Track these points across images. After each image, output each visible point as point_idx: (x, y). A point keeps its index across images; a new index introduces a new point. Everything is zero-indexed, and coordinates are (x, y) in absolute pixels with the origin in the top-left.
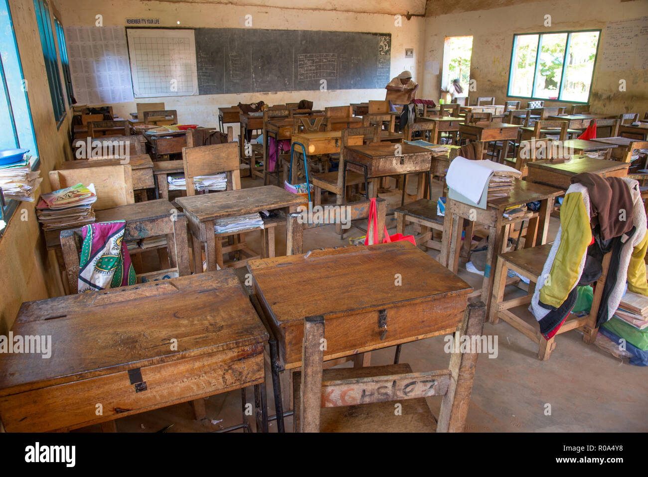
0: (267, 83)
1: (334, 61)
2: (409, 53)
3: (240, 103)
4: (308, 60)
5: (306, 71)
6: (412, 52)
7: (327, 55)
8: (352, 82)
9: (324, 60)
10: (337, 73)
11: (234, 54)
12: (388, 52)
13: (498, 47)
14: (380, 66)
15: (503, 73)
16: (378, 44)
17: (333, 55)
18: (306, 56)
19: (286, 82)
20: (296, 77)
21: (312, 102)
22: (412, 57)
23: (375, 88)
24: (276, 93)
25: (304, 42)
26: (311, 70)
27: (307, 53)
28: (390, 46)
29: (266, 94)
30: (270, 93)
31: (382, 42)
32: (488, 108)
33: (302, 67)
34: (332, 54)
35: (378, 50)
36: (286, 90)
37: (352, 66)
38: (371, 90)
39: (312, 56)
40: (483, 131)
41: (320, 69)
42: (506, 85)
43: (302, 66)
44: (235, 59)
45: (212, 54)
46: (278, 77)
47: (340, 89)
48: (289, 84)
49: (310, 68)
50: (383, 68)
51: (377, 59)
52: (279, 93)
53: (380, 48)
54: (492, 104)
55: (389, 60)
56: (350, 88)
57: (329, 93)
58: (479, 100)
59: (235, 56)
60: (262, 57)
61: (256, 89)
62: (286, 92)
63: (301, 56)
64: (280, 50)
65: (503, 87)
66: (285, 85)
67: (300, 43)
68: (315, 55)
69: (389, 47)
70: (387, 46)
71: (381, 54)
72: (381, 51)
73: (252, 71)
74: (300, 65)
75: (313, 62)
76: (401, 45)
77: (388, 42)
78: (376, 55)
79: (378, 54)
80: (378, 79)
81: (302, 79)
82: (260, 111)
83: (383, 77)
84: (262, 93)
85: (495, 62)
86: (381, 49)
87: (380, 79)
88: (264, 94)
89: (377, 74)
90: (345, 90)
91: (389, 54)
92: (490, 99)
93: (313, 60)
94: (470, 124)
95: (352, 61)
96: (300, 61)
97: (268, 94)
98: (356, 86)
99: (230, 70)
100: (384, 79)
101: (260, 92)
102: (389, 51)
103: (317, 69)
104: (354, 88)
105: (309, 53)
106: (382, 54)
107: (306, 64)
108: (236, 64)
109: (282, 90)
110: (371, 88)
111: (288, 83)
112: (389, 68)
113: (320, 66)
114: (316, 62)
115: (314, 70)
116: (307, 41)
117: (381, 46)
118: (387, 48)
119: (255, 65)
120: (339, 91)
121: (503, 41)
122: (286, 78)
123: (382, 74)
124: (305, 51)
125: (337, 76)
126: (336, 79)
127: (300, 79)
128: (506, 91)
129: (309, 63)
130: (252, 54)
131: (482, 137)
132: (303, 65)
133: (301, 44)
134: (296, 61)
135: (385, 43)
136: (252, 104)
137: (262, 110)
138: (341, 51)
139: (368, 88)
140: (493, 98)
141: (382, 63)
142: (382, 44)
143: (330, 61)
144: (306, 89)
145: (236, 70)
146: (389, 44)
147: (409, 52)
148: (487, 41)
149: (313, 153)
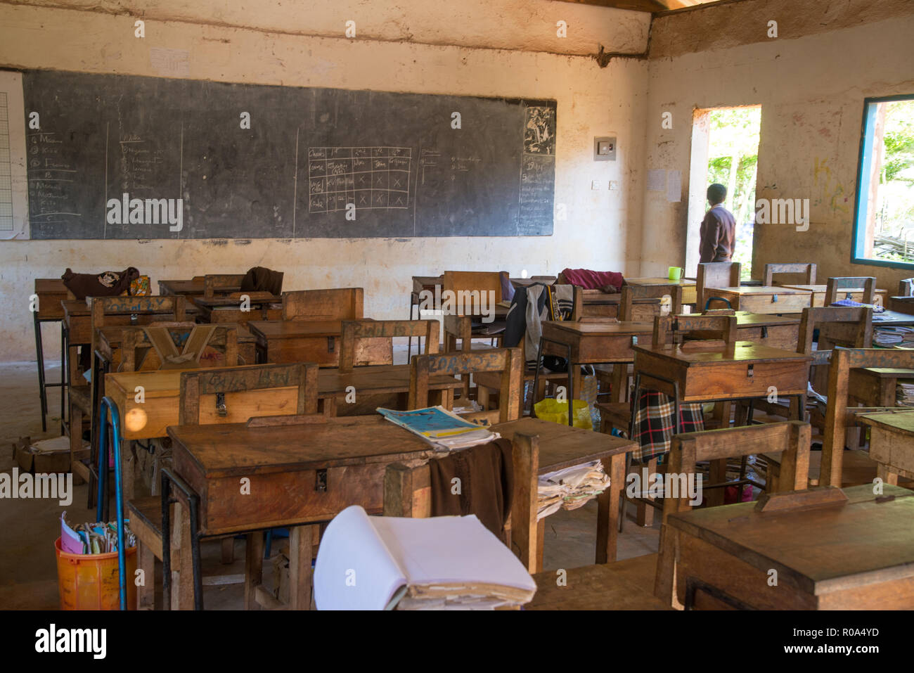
0: (224, 215)
1: (406, 167)
2: (605, 148)
3: (68, 271)
4: (337, 163)
5: (331, 188)
6: (612, 147)
7: (385, 152)
8: (452, 219)
9: (379, 164)
10: (412, 195)
11: (135, 139)
12: (548, 145)
13: (825, 132)
14: (526, 179)
15: (839, 201)
16: (520, 123)
17: (402, 153)
18: (329, 151)
19: (276, 215)
20: (303, 203)
21: (283, 273)
22: (615, 160)
23: (514, 234)
24: (249, 242)
25: (324, 118)
26: (342, 187)
27: (332, 145)
28: (552, 131)
29: (220, 243)
30: (230, 240)
31: (531, 121)
32: (787, 294)
33: (320, 180)
34: (398, 149)
35: (521, 140)
36: (276, 235)
37: (453, 178)
38: (504, 238)
39: (345, 153)
40: (690, 370)
41: (367, 186)
42: (849, 232)
43: (318, 176)
44: (137, 152)
45: (72, 138)
46: (254, 202)
47: (421, 235)
48: (282, 221)
49: (339, 181)
50: (534, 185)
51: (518, 163)
52: (255, 242)
53: (527, 136)
54: (808, 283)
55: (552, 165)
56: (447, 234)
57: (390, 245)
58: (769, 270)
59: (137, 146)
60: (212, 150)
61: (193, 230)
62: (274, 240)
63: (317, 151)
64: (261, 134)
65: (840, 236)
66: (273, 221)
67: (313, 118)
68: (355, 150)
69: (550, 133)
70: (546, 131)
71: (530, 152)
72: (528, 143)
73: (183, 184)
74: (313, 173)
75: (350, 166)
76: (585, 129)
77: (547, 122)
78: (515, 153)
79: (521, 152)
80: (522, 212)
81: (320, 209)
82: (126, 294)
83: (537, 209)
84: (208, 240)
85: (817, 170)
86: (530, 139)
87: (528, 213)
88: (216, 244)
89: (520, 200)
90: (433, 239)
91: (552, 151)
92: (801, 268)
93: (349, 163)
94: (667, 350)
95: (453, 168)
96: (314, 164)
97: (226, 243)
98: (462, 229)
99: (122, 180)
100: (538, 213)
101: (204, 237)
102: (552, 141)
103: (358, 185)
104: (458, 234)
105: (338, 145)
106: (533, 149)
107: (330, 171)
108: (138, 165)
109: (263, 235)
110: (503, 234)
111: (280, 219)
112: (552, 186)
113: (367, 177)
114: (357, 168)
115: (350, 187)
116: (332, 115)
117: (530, 130)
118: (546, 135)
119: (193, 169)
120: (416, 241)
121: (838, 116)
122: (276, 205)
123: (532, 201)
124: (329, 140)
125: (411, 203)
126: (410, 210)
127: (314, 208)
128: (848, 247)
129: (338, 170)
130: (184, 143)
131: (689, 387)
132: (324, 173)
133: (318, 121)
134: (303, 165)
135: (541, 123)
136: (103, 275)
137: (132, 290)
138: (422, 141)
139: (496, 235)
140: (809, 267)
141: (533, 171)
142: (531, 125)
143: (392, 166)
144: (328, 235)
145: (139, 182)
146: (552, 125)
147: (603, 147)
148: (797, 118)
149: (140, 432)
